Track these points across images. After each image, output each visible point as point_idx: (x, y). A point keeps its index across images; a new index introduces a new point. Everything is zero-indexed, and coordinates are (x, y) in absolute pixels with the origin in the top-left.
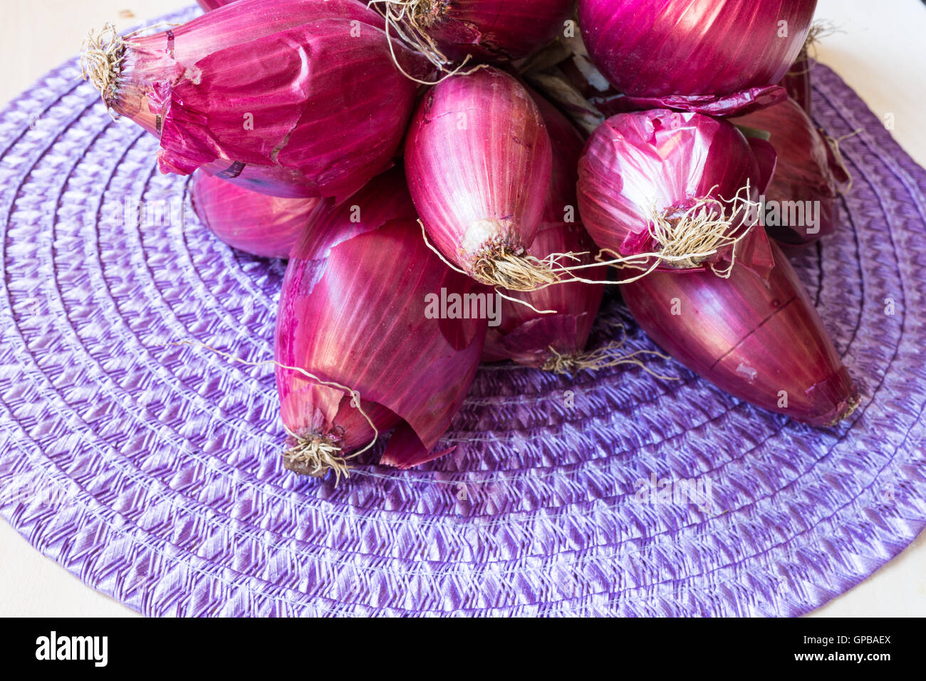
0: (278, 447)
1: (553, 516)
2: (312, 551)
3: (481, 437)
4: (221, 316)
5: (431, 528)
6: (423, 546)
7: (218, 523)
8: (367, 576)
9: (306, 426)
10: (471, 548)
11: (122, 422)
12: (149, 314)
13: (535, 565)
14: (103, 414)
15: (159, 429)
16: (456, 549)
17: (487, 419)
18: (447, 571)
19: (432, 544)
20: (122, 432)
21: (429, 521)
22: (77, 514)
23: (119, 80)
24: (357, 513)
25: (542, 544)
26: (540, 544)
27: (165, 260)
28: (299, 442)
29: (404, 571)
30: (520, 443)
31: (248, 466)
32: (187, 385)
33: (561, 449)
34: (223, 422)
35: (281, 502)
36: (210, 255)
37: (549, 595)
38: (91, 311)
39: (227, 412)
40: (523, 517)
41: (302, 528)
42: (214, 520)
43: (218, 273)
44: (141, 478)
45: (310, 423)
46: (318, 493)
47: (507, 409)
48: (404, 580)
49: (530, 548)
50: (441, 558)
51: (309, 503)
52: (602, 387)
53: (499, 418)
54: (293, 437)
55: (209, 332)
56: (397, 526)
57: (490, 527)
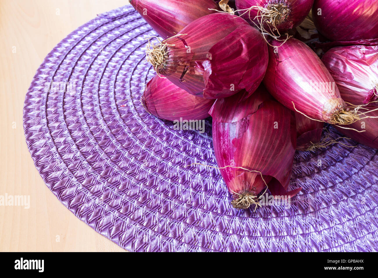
0: (221, 199)
1: (337, 208)
2: (255, 239)
3: (295, 182)
4: (173, 149)
5: (294, 221)
6: (294, 228)
7: (214, 235)
8: (280, 244)
9: (243, 189)
10: (313, 226)
11: (156, 200)
12: (143, 153)
13: (340, 228)
14: (146, 199)
15: (172, 200)
16: (307, 227)
17: (293, 174)
18: (308, 236)
19: (298, 227)
20: (158, 205)
21: (292, 218)
22: (157, 242)
23: (167, 61)
24: (265, 221)
25: (338, 219)
26: (337, 219)
27: (138, 129)
28: (240, 196)
29: (293, 240)
30: (309, 181)
31: (213, 209)
32: (173, 180)
33: (325, 181)
34: (195, 193)
35: (234, 221)
36: (155, 125)
37: (350, 238)
38: (119, 156)
39: (195, 189)
40: (326, 210)
41: (247, 230)
42: (212, 234)
43: (162, 132)
44: (176, 222)
45: (244, 188)
46: (245, 215)
47: (298, 168)
48: (294, 243)
49: (334, 222)
50: (303, 232)
51: (244, 220)
52: (327, 154)
53: (297, 172)
54: (237, 195)
55: (170, 157)
56: (281, 222)
57: (316, 216)
